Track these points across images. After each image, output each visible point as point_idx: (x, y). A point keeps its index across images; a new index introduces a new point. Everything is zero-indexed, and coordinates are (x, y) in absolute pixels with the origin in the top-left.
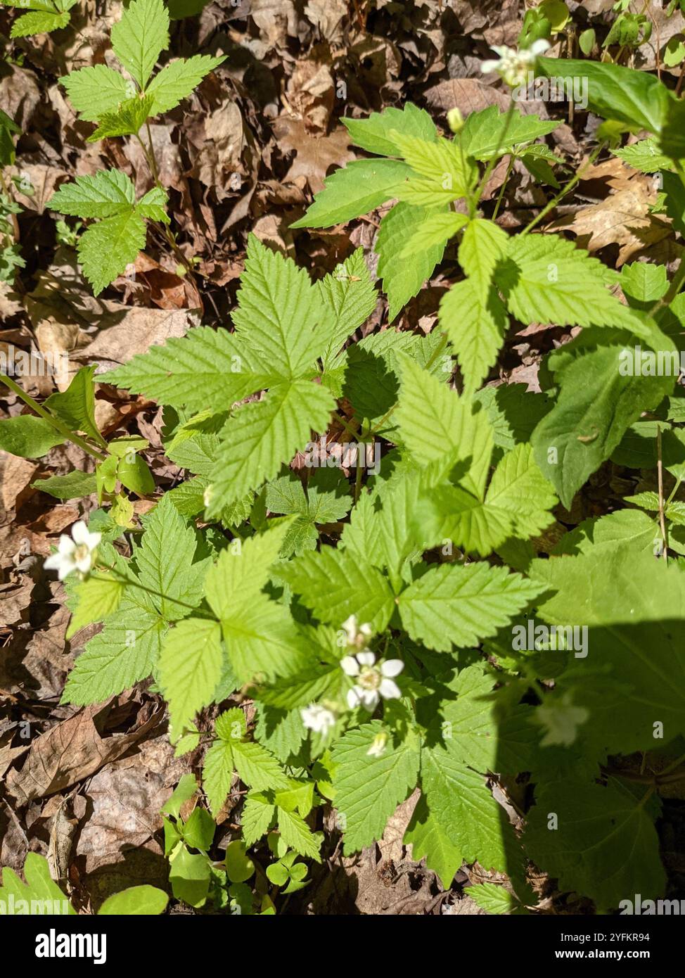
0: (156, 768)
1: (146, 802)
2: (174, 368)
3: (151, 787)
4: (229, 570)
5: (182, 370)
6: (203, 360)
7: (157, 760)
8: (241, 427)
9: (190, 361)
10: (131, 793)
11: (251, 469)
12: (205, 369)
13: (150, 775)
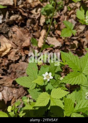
0: (13, 92)
1: (9, 96)
2: (70, 58)
3: (11, 94)
4: (57, 91)
5: (71, 60)
6: (74, 61)
7: (15, 92)
8: (73, 74)
9: (73, 60)
10: (8, 93)
11: (70, 81)
12: (74, 62)
13: (12, 92)
